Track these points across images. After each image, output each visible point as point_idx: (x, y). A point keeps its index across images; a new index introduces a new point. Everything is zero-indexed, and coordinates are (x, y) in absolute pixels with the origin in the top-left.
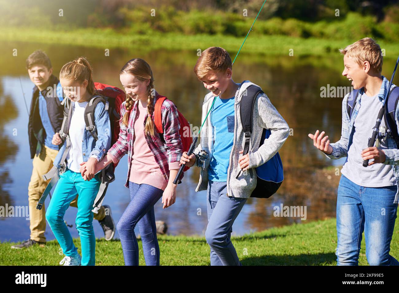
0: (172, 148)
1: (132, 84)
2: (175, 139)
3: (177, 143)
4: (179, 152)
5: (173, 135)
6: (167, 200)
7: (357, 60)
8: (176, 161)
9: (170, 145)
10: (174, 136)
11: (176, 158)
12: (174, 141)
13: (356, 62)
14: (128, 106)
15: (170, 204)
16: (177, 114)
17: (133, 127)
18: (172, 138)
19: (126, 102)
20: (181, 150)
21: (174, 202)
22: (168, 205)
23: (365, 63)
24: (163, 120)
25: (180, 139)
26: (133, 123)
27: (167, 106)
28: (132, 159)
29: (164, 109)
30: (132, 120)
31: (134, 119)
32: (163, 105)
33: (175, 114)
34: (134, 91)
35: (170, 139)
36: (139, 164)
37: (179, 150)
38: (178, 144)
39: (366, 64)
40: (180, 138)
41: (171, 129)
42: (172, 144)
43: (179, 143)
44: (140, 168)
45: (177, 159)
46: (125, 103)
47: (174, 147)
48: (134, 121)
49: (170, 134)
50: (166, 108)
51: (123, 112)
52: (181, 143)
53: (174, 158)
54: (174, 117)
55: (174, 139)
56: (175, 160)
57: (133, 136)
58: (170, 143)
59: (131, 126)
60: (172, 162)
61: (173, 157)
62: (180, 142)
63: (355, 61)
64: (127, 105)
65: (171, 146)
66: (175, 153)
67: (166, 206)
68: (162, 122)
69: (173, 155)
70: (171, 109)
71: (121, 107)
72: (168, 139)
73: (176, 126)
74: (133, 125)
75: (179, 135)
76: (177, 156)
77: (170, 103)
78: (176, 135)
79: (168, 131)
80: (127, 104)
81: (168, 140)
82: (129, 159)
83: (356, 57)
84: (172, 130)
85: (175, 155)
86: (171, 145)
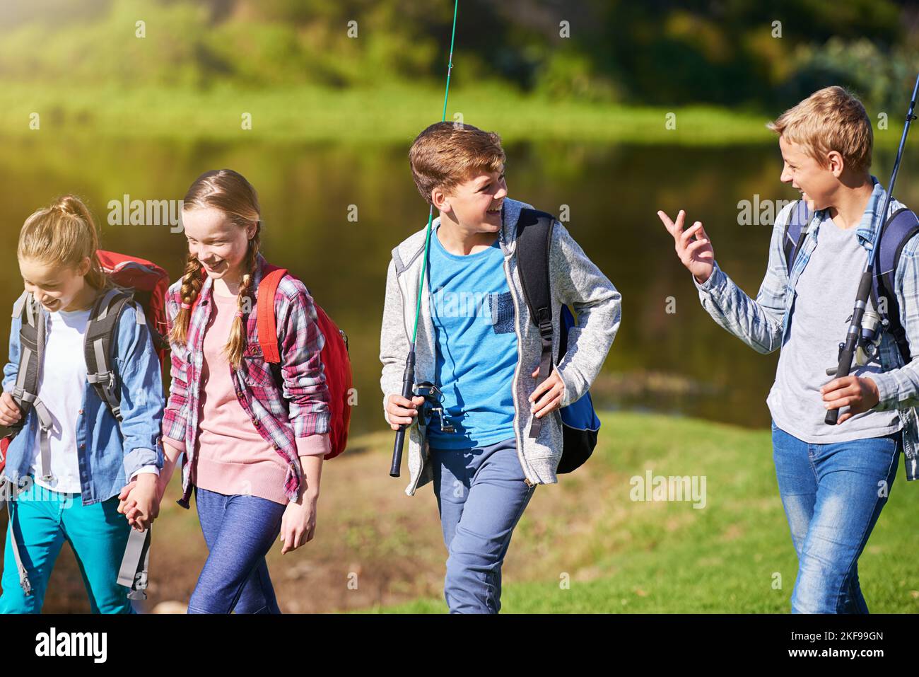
0: (303, 399)
1: (217, 235)
2: (310, 375)
3: (314, 387)
4: (321, 409)
5: (304, 367)
6: (294, 533)
7: (812, 150)
8: (314, 433)
9: (296, 391)
10: (307, 369)
11: (314, 425)
12: (305, 381)
13: (809, 154)
14: (188, 294)
15: (301, 543)
16: (315, 313)
17: (200, 348)
18: (301, 373)
19: (183, 284)
20: (326, 405)
21: (309, 538)
22: (295, 546)
23: (832, 156)
24: (278, 329)
25: (322, 375)
26: (200, 339)
27: (288, 293)
28: (199, 431)
29: (282, 300)
30: (198, 331)
31: (203, 327)
32: (280, 291)
33: (308, 312)
34: (220, 250)
35: (297, 375)
36: (220, 443)
37: (321, 404)
38: (317, 389)
39: (835, 159)
40: (324, 373)
41: (299, 351)
42: (301, 388)
43: (320, 386)
44: (224, 453)
45: (316, 427)
46: (177, 287)
47: (307, 398)
48: (202, 332)
49: (295, 364)
50: (288, 297)
51: (173, 311)
52: (325, 387)
53: (310, 425)
54: (307, 319)
55: (306, 376)
56: (313, 431)
57: (199, 371)
58: (297, 385)
59: (195, 346)
60: (304, 435)
61: (305, 424)
62: (323, 383)
63: (807, 152)
64: (185, 291)
65: (298, 395)
66: (311, 413)
67: (291, 548)
68: (278, 333)
69: (306, 419)
70: (298, 299)
71: (166, 298)
72: (291, 377)
73: (311, 344)
74: (200, 344)
75: (321, 364)
76: (316, 420)
77: (296, 284)
78: (310, 366)
79: (291, 355)
80: (185, 289)
81: (291, 379)
82: (191, 430)
83: (809, 144)
84: (300, 354)
85: (310, 418)
86: (300, 391)
